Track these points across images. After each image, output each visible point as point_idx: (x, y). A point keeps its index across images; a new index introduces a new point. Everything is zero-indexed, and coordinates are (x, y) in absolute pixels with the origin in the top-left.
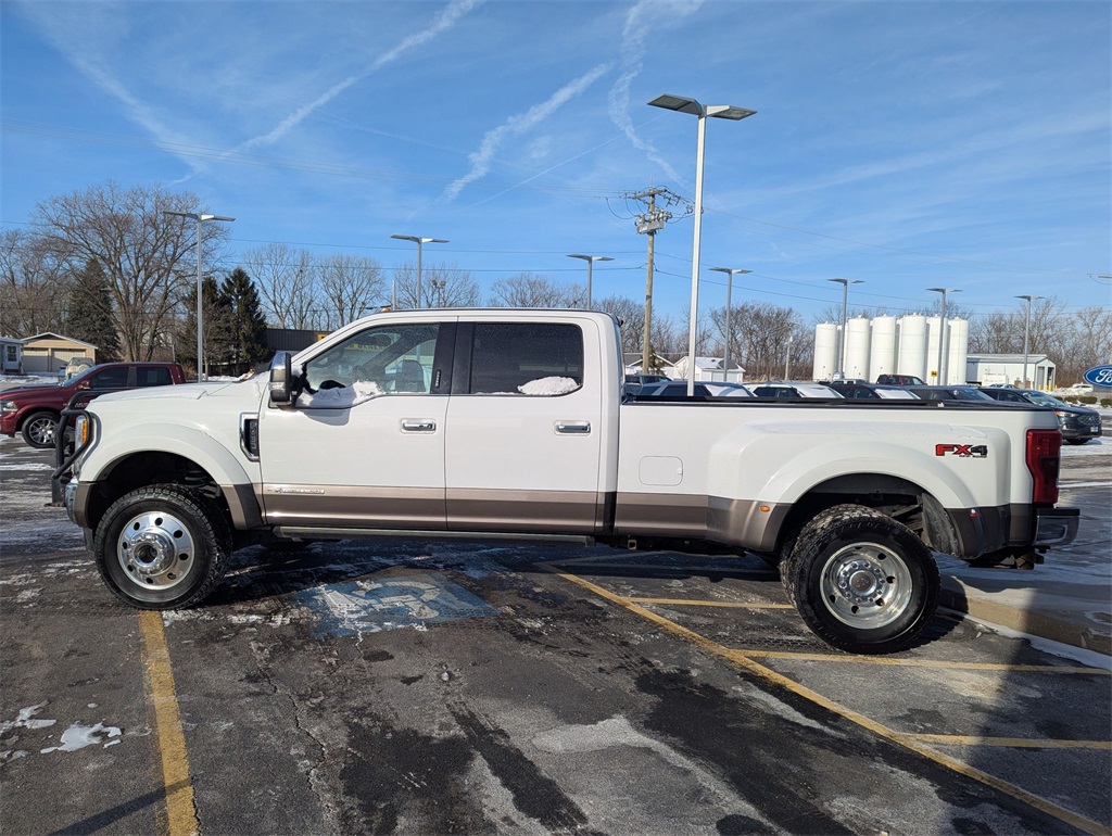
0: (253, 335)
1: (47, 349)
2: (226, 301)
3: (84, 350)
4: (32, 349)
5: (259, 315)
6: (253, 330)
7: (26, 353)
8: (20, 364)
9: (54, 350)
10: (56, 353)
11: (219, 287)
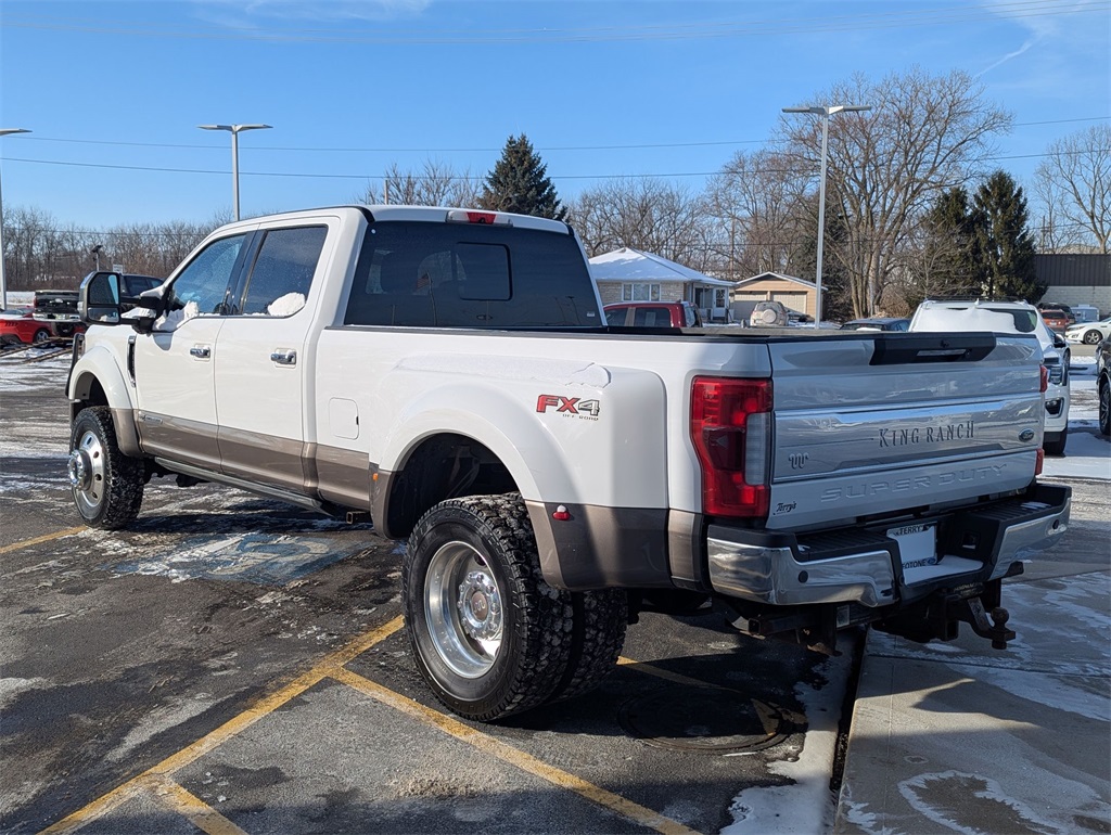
0: (1012, 265)
1: (765, 293)
2: (979, 220)
3: (805, 293)
4: (751, 293)
5: (1023, 237)
6: (1013, 258)
7: (738, 298)
8: (727, 311)
9: (773, 293)
10: (775, 296)
11: (970, 199)
